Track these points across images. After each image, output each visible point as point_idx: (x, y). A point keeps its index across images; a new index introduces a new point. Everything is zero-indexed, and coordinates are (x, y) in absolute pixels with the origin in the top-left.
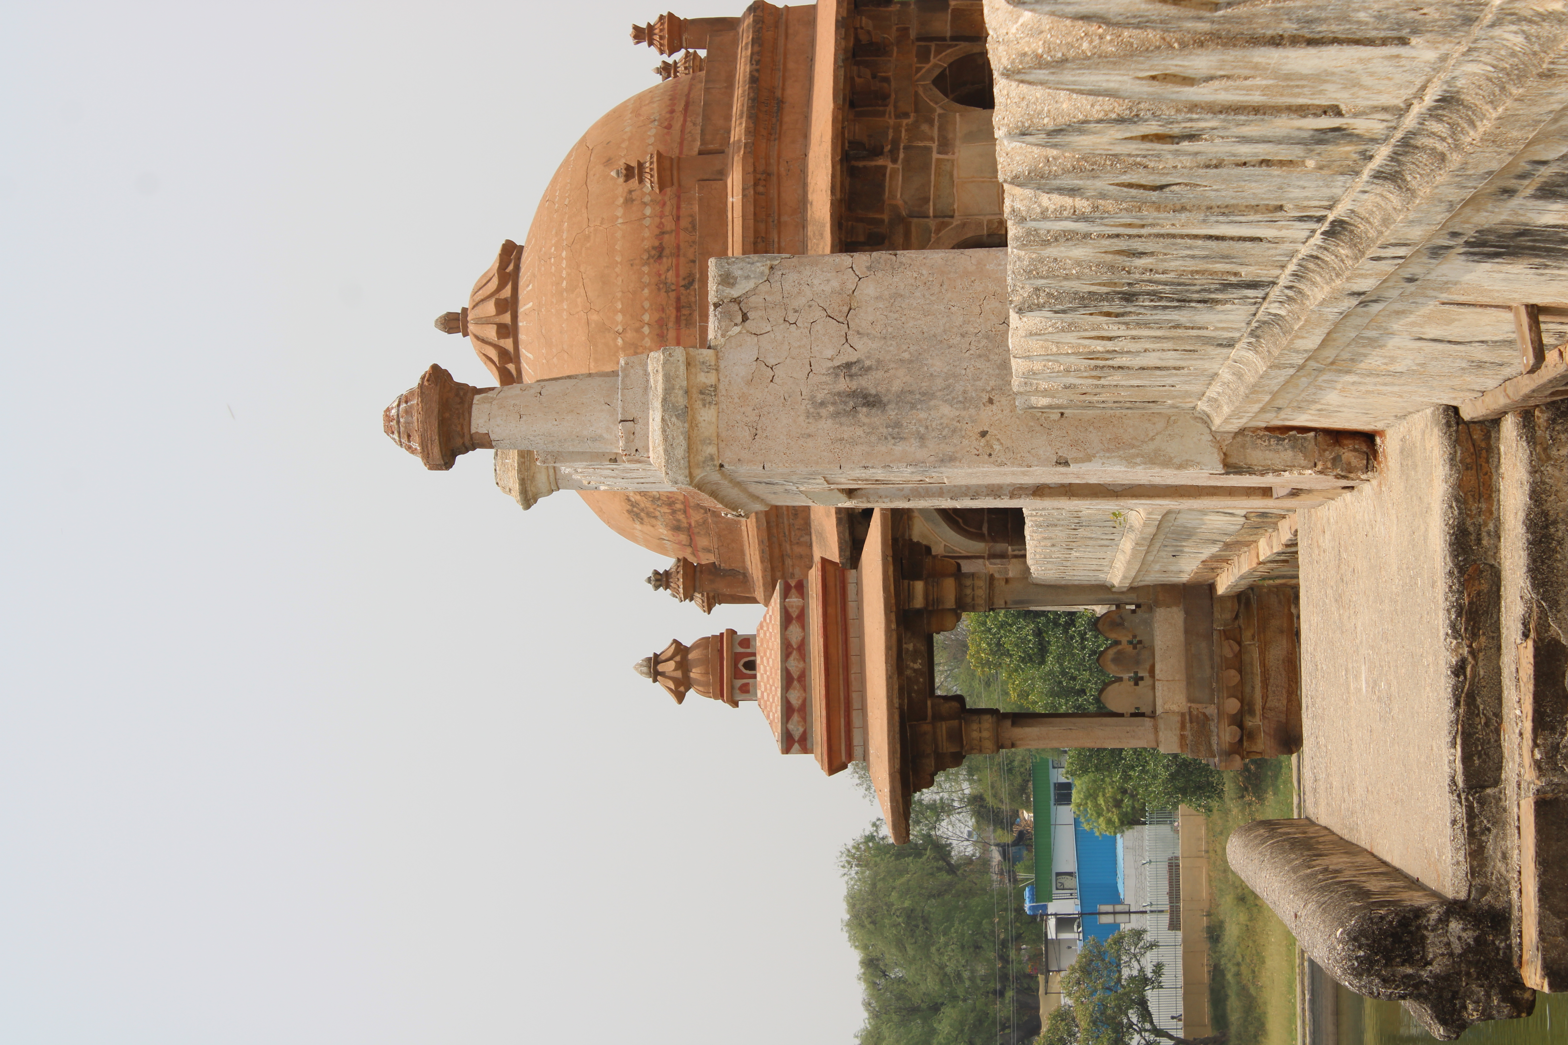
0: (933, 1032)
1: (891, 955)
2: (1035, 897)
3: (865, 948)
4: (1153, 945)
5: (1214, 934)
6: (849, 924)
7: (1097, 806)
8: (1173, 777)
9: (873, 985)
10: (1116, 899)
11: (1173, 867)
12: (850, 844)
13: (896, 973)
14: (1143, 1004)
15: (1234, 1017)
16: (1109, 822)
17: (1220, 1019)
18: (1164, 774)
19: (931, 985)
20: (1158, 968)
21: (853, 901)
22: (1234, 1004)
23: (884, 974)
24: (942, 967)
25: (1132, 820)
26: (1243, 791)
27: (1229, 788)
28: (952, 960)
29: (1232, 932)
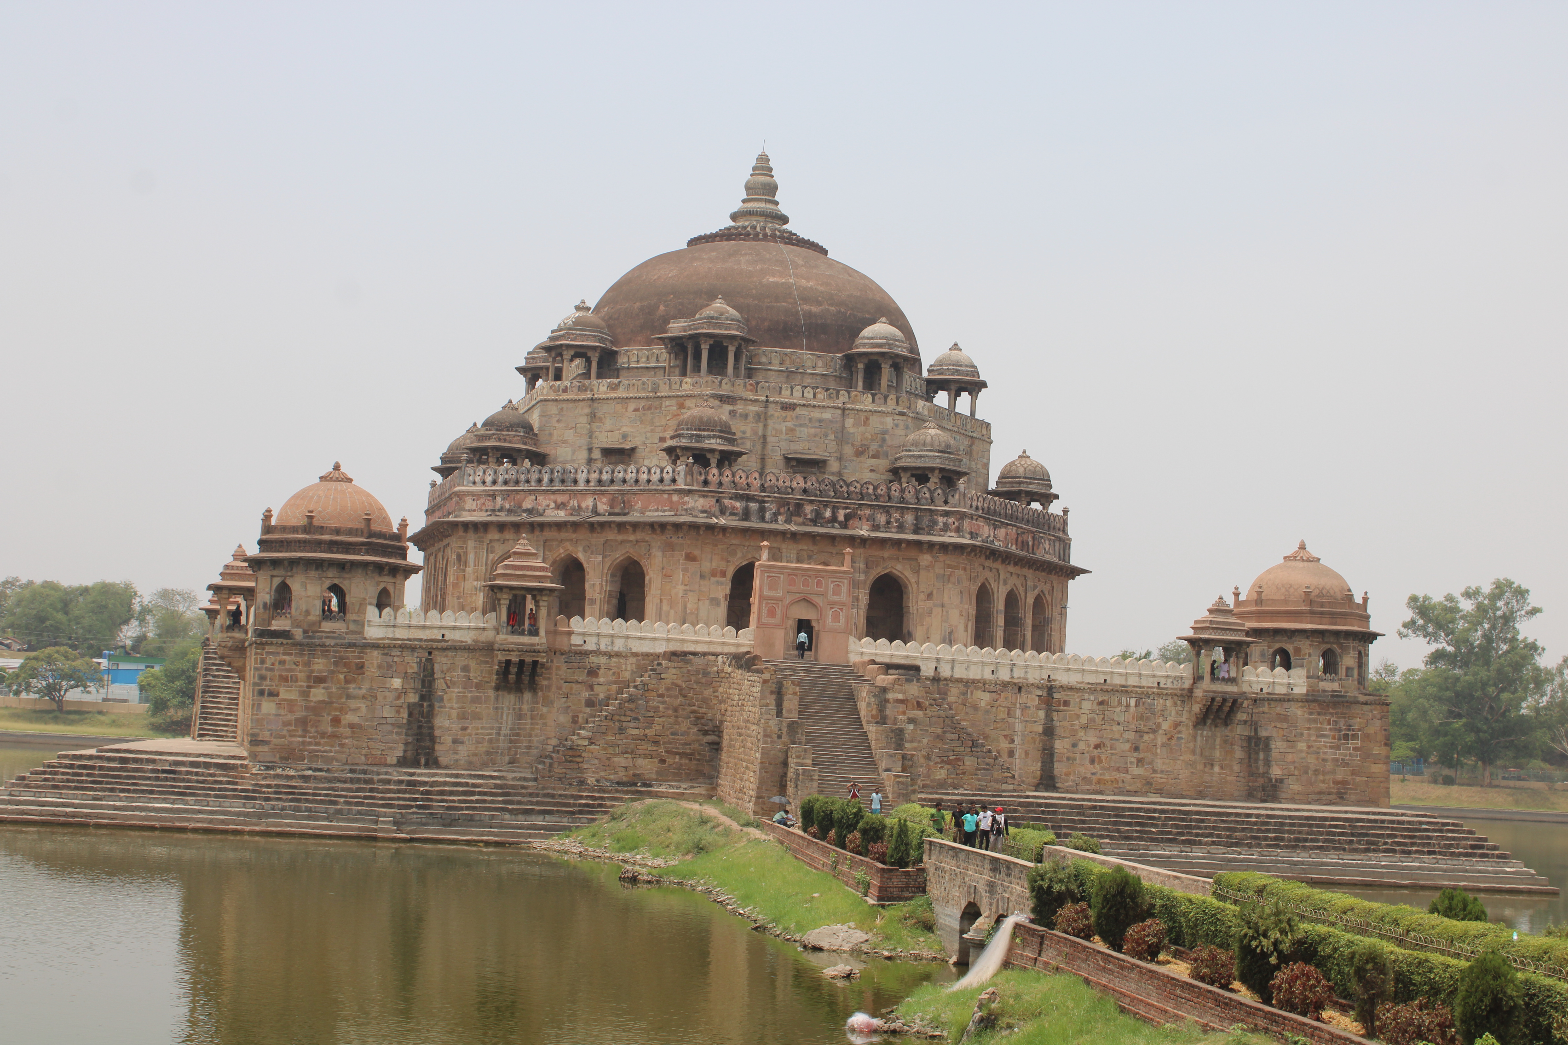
0: (58, 612)
1: (89, 598)
2: (109, 655)
3: (93, 588)
4: (98, 691)
5: (100, 713)
6: (104, 583)
7: (148, 677)
8: (162, 699)
9: (77, 589)
10: (113, 682)
11: (125, 701)
12: (133, 586)
13: (81, 599)
14: (77, 686)
15: (72, 717)
16: (142, 681)
17: (69, 712)
18: (163, 696)
19: (77, 612)
20: (89, 692)
21: (113, 585)
22: (76, 717)
23: (81, 595)
24: (83, 617)
25: (142, 688)
26: (152, 724)
27: (153, 720)
28: (86, 621)
29: (102, 718)
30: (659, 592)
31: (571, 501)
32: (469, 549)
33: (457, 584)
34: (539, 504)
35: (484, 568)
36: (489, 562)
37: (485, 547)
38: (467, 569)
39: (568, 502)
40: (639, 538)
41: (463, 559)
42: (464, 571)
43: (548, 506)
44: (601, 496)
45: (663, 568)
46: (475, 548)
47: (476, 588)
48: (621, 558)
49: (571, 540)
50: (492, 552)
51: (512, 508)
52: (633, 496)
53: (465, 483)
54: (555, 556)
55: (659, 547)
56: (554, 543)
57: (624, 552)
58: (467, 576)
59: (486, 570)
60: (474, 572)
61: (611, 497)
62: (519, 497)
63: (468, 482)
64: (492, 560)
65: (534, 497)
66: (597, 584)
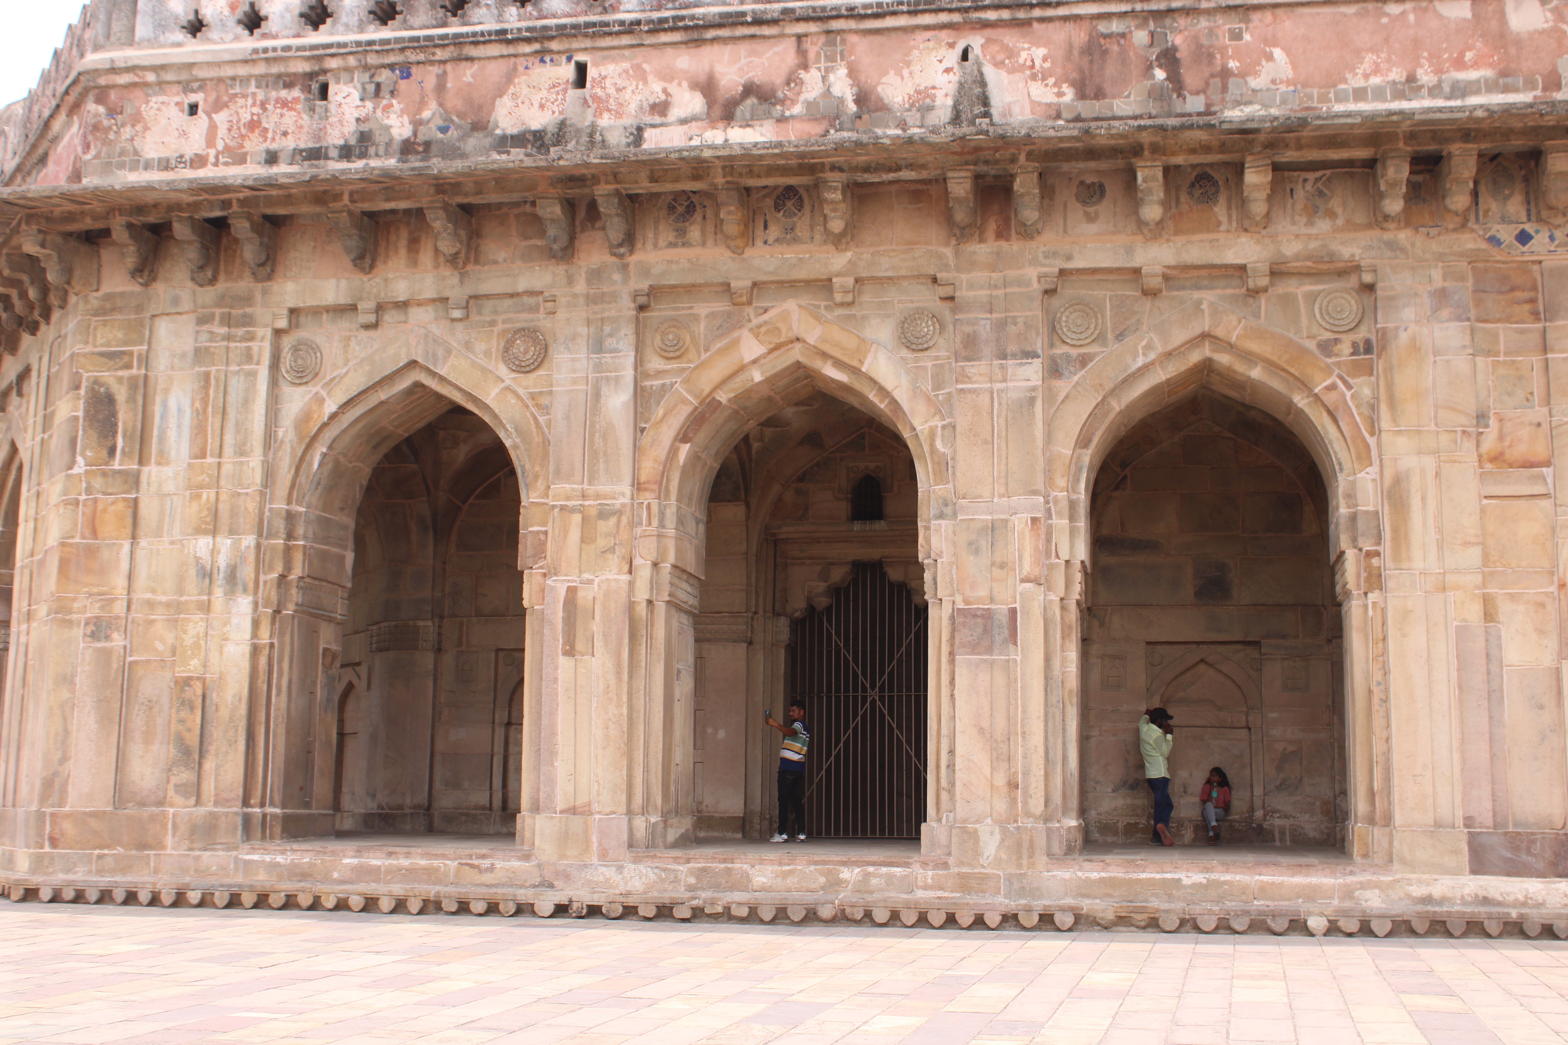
30: (1474, 555)
31: (812, 80)
32: (161, 363)
33: (91, 552)
34: (601, 103)
35: (255, 461)
36: (286, 431)
37: (263, 348)
38: (151, 473)
39: (792, 80)
40: (1291, 248)
41: (124, 416)
42: (133, 480)
43: (661, 108)
44: (1010, 38)
45: (1481, 417)
46: (201, 354)
47: (207, 574)
48: (1160, 376)
49: (824, 285)
50: (303, 376)
51: (430, 132)
52: (1225, 24)
53: (142, 30)
54: (708, 380)
55: (1441, 296)
56: (703, 309)
57: (1179, 337)
58: (148, 508)
59: (269, 474)
60: (195, 489)
61: (1079, 35)
62: (468, 73)
63: (161, 26)
64: (305, 417)
65: (568, 72)
66: (1020, 522)
